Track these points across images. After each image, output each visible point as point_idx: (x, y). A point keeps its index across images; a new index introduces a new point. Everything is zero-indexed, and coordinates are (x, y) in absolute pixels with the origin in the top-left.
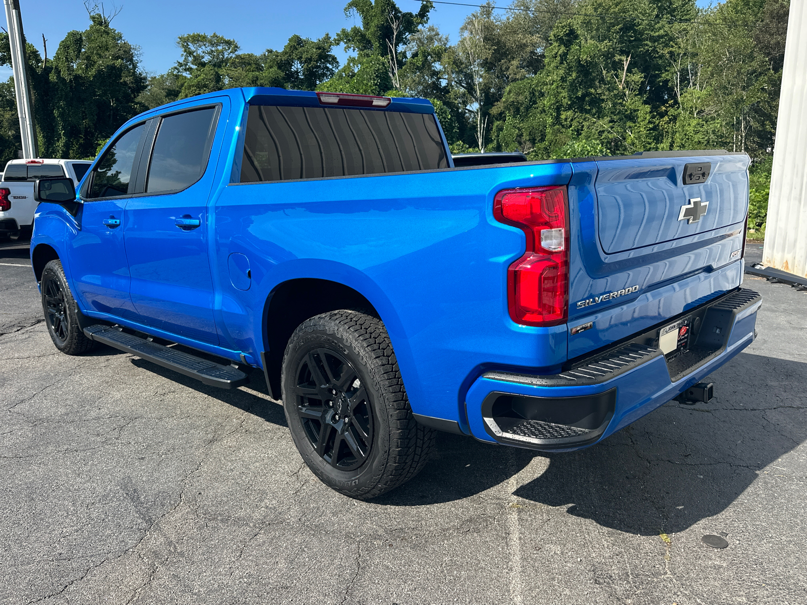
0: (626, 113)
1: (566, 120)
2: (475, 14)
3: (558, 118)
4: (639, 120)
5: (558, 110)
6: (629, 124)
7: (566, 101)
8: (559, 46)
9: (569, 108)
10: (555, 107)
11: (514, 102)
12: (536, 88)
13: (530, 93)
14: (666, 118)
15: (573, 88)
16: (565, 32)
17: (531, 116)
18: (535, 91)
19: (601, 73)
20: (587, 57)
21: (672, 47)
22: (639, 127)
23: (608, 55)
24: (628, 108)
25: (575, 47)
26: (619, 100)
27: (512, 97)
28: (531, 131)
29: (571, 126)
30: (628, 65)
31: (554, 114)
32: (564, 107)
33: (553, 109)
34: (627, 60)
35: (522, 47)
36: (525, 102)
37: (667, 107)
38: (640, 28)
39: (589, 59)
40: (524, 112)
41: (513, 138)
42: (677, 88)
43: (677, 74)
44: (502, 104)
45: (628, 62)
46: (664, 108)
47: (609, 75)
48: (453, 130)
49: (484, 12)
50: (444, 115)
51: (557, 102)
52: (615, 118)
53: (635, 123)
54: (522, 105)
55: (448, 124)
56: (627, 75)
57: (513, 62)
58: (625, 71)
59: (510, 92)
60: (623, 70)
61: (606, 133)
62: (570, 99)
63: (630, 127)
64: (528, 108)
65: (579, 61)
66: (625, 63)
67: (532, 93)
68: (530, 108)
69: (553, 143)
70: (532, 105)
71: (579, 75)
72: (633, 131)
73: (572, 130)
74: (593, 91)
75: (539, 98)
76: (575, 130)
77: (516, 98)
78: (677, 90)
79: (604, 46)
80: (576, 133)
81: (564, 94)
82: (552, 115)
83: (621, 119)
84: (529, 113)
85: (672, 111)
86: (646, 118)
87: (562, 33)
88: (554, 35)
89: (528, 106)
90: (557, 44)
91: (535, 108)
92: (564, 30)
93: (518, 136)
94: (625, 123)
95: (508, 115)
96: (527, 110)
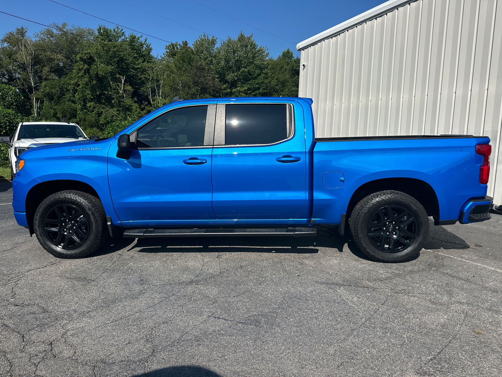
0: (126, 107)
1: (90, 107)
2: (12, 33)
3: (85, 105)
4: (133, 111)
5: (84, 101)
6: (128, 113)
7: (89, 96)
8: (83, 64)
9: (91, 100)
10: (82, 99)
11: (49, 93)
12: (63, 86)
13: (60, 89)
14: (145, 111)
15: (93, 89)
16: (87, 57)
17: (62, 102)
18: (63, 88)
19: (110, 83)
20: (103, 73)
21: (146, 75)
22: (133, 115)
23: (112, 74)
24: (127, 104)
25: (93, 67)
26: (122, 99)
27: (47, 90)
28: (63, 111)
29: (93, 111)
30: (124, 80)
31: (82, 103)
32: (87, 100)
33: (81, 100)
34: (123, 78)
35: (51, 60)
36: (57, 93)
37: (144, 106)
38: (128, 62)
39: (104, 75)
40: (57, 99)
41: (51, 115)
42: (150, 96)
43: (149, 89)
44: (41, 93)
45: (124, 79)
46: (143, 106)
47: (114, 85)
48: (26, 107)
49: (19, 33)
50: (19, 97)
51: (84, 96)
52: (120, 109)
53: (131, 112)
54: (55, 95)
55: (22, 103)
56: (124, 87)
57: (45, 68)
58: (123, 84)
59: (45, 86)
60: (122, 83)
61: (115, 117)
62: (92, 95)
63: (129, 115)
64: (59, 98)
65: (97, 74)
66: (122, 79)
67: (61, 89)
68: (61, 97)
69: (82, 120)
70: (62, 96)
71: (97, 83)
72: (131, 117)
73: (95, 113)
74: (106, 92)
75: (66, 92)
76: (96, 113)
77: (51, 90)
78: (150, 97)
79: (110, 68)
80: (97, 115)
81: (88, 92)
82: (80, 103)
83: (123, 110)
84: (60, 101)
85: (147, 108)
86: (137, 111)
87: (86, 57)
88: (80, 58)
89: (59, 96)
90: (82, 63)
91: (64, 98)
92: (87, 56)
93: (54, 113)
94: (126, 112)
95: (45, 100)
96: (59, 99)
